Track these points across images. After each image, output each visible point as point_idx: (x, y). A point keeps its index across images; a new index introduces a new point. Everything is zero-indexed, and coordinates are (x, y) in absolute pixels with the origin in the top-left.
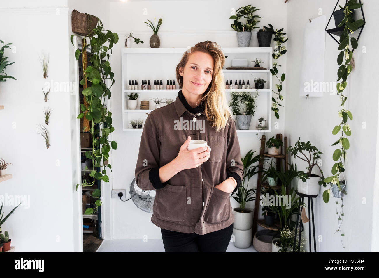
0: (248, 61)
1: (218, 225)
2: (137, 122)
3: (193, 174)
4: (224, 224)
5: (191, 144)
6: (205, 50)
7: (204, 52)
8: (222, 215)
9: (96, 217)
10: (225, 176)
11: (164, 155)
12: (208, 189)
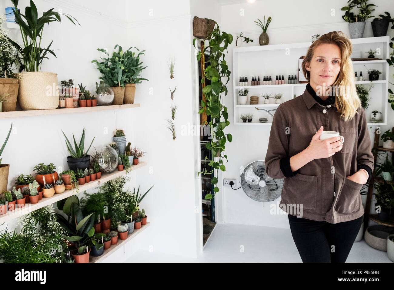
0: (361, 52)
1: (348, 216)
2: (247, 116)
3: (324, 164)
4: (354, 215)
5: (323, 134)
6: (330, 41)
7: (329, 43)
8: (353, 207)
9: (209, 203)
10: (356, 168)
11: (294, 145)
12: (340, 180)
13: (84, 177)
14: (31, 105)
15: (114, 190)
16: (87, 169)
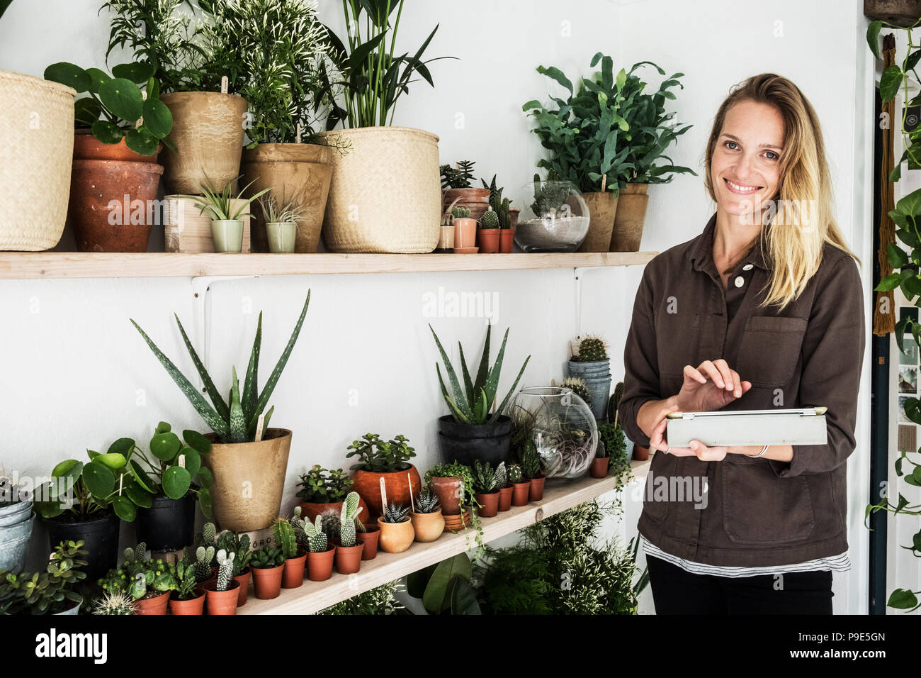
13: (496, 490)
14: (361, 237)
15: (570, 541)
16: (505, 465)
